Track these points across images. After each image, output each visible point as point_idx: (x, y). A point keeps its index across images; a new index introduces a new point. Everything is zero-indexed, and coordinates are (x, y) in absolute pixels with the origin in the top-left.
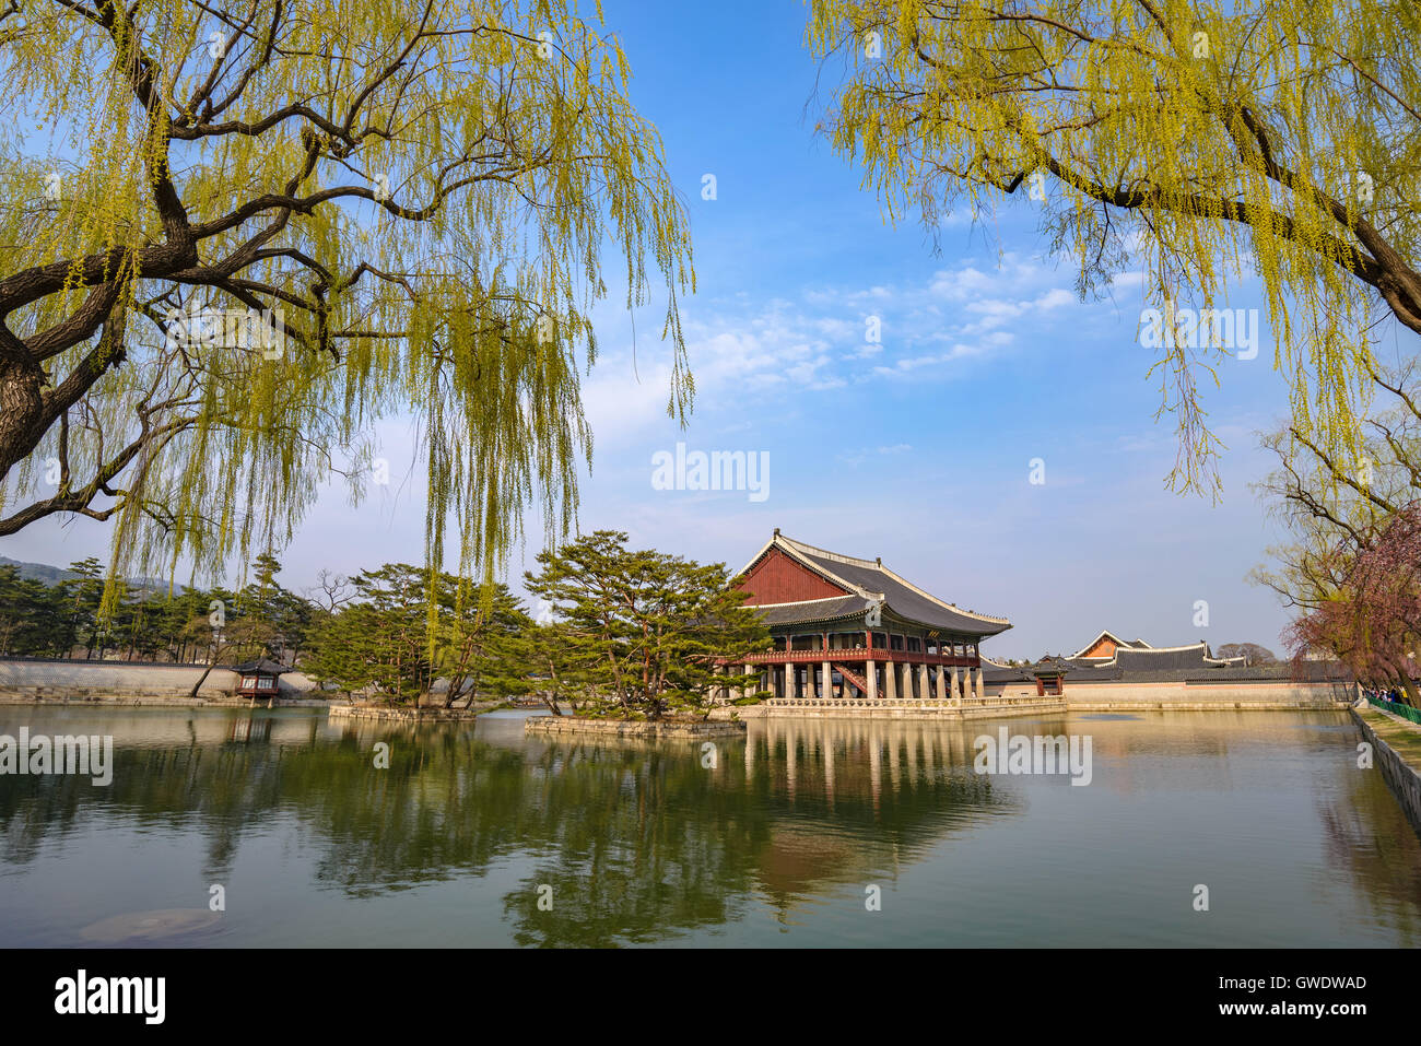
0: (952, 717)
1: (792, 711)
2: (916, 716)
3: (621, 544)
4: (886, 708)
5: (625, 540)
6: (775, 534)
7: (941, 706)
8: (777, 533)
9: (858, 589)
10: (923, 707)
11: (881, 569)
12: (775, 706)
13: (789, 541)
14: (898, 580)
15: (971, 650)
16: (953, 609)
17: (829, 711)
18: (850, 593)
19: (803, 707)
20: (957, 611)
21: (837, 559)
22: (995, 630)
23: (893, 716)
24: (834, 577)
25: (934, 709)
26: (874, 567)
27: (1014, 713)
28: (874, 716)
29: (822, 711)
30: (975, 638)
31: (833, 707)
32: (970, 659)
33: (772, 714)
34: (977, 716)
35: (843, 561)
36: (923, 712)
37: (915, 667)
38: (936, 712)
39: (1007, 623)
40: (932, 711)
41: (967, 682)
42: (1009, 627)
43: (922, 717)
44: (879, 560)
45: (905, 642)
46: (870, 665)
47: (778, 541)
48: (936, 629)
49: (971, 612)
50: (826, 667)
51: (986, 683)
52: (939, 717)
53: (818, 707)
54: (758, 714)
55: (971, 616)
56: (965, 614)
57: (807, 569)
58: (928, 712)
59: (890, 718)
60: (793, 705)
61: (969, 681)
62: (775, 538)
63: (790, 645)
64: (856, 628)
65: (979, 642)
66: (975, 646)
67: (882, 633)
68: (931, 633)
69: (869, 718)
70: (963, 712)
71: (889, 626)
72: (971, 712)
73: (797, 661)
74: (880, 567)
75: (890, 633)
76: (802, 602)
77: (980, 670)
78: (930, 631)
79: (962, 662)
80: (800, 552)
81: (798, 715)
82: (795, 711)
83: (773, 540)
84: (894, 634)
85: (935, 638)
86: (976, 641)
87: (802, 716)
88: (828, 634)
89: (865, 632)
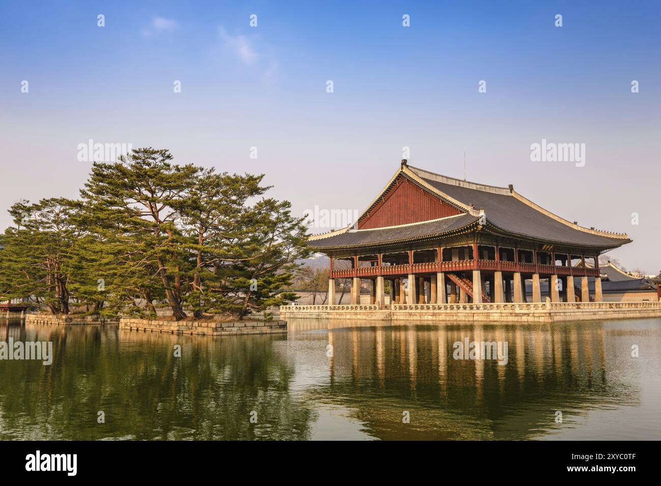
0: (542, 320)
1: (410, 314)
2: (511, 318)
4: (486, 311)
6: (402, 164)
7: (532, 309)
8: (404, 163)
9: (469, 208)
10: (517, 310)
11: (513, 194)
12: (398, 311)
13: (416, 171)
14: (527, 203)
15: (589, 262)
16: (575, 227)
17: (440, 314)
18: (461, 212)
19: (419, 311)
20: (579, 229)
21: (466, 186)
22: (615, 244)
24: (449, 198)
25: (526, 312)
26: (506, 193)
27: (615, 316)
28: (476, 318)
29: (434, 315)
30: (595, 251)
31: (442, 311)
32: (589, 270)
33: (395, 317)
35: (474, 187)
36: (517, 315)
37: (526, 276)
38: (528, 315)
39: (627, 237)
40: (524, 314)
41: (585, 289)
42: (628, 241)
43: (516, 319)
44: (511, 187)
45: (516, 255)
46: (476, 275)
47: (405, 170)
48: (550, 243)
50: (441, 278)
52: (530, 319)
53: (431, 311)
54: (382, 317)
55: (593, 233)
56: (586, 231)
57: (427, 192)
58: (521, 315)
59: (489, 320)
60: (411, 309)
61: (587, 289)
62: (402, 168)
63: (411, 259)
64: (464, 243)
65: (599, 254)
66: (595, 258)
67: (491, 246)
68: (545, 246)
69: (472, 320)
70: (552, 314)
71: (497, 240)
72: (562, 314)
73: (417, 272)
74: (511, 192)
75: (499, 247)
76: (423, 222)
77: (599, 279)
78: (543, 245)
79: (580, 272)
80: (424, 179)
81: (415, 318)
82: (413, 314)
83: (401, 170)
84: (503, 247)
85: (550, 251)
86: (596, 255)
87: (419, 318)
88: (442, 248)
89: (472, 245)
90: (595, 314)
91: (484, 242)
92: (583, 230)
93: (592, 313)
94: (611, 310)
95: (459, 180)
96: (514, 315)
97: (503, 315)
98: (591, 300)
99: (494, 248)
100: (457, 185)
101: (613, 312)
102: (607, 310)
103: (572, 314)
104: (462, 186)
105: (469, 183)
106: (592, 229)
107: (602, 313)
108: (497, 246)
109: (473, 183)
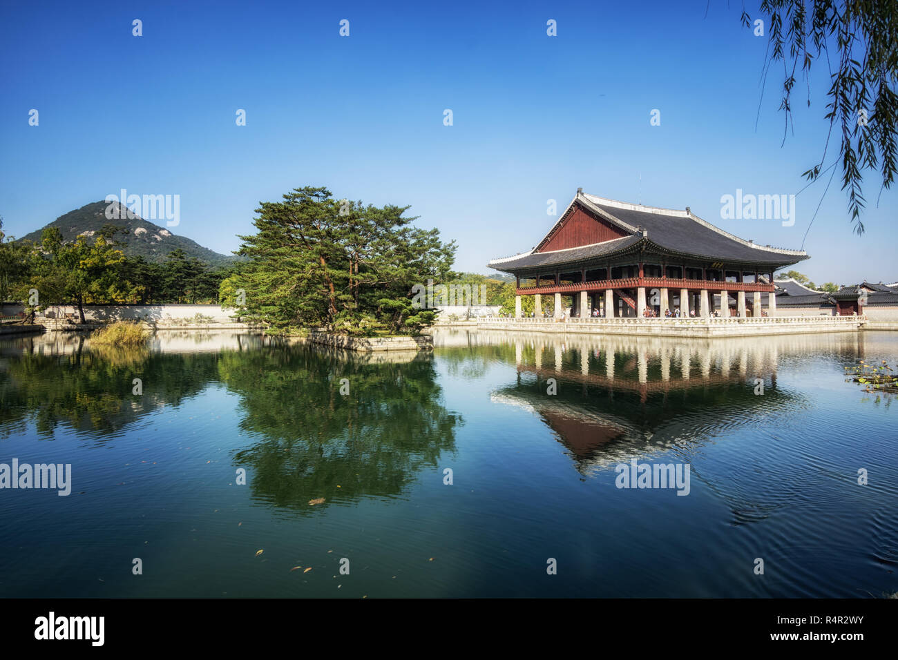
1: (581, 327)
2: (671, 332)
6: (578, 192)
8: (579, 191)
9: (637, 230)
14: (703, 224)
16: (749, 244)
17: (607, 327)
18: (630, 234)
20: (754, 246)
21: (642, 209)
22: (793, 260)
24: (620, 222)
25: (686, 326)
26: (683, 215)
30: (770, 268)
32: (762, 286)
33: (568, 329)
34: (728, 333)
35: (649, 211)
36: (676, 329)
37: (694, 293)
38: (687, 329)
39: (804, 254)
42: (806, 257)
43: (675, 333)
44: (688, 209)
46: (641, 292)
47: (580, 198)
48: (719, 261)
49: (767, 246)
50: (610, 294)
51: (778, 305)
53: (599, 324)
55: (768, 250)
56: (761, 248)
57: (600, 217)
60: (582, 322)
61: (759, 304)
62: (578, 196)
63: (584, 278)
64: (631, 262)
65: (774, 271)
66: (769, 275)
67: (657, 265)
68: (714, 264)
70: (711, 329)
71: (663, 259)
74: (688, 214)
75: (666, 265)
77: (774, 294)
78: (712, 263)
79: (752, 288)
83: (576, 198)
84: (670, 266)
85: (720, 269)
86: (771, 271)
88: (611, 268)
89: (638, 264)
90: (759, 329)
91: (650, 261)
92: (757, 248)
94: (778, 324)
95: (635, 205)
98: (764, 314)
99: (660, 266)
100: (633, 209)
102: (773, 325)
104: (637, 210)
105: (645, 207)
107: (768, 327)
108: (664, 264)
109: (650, 207)
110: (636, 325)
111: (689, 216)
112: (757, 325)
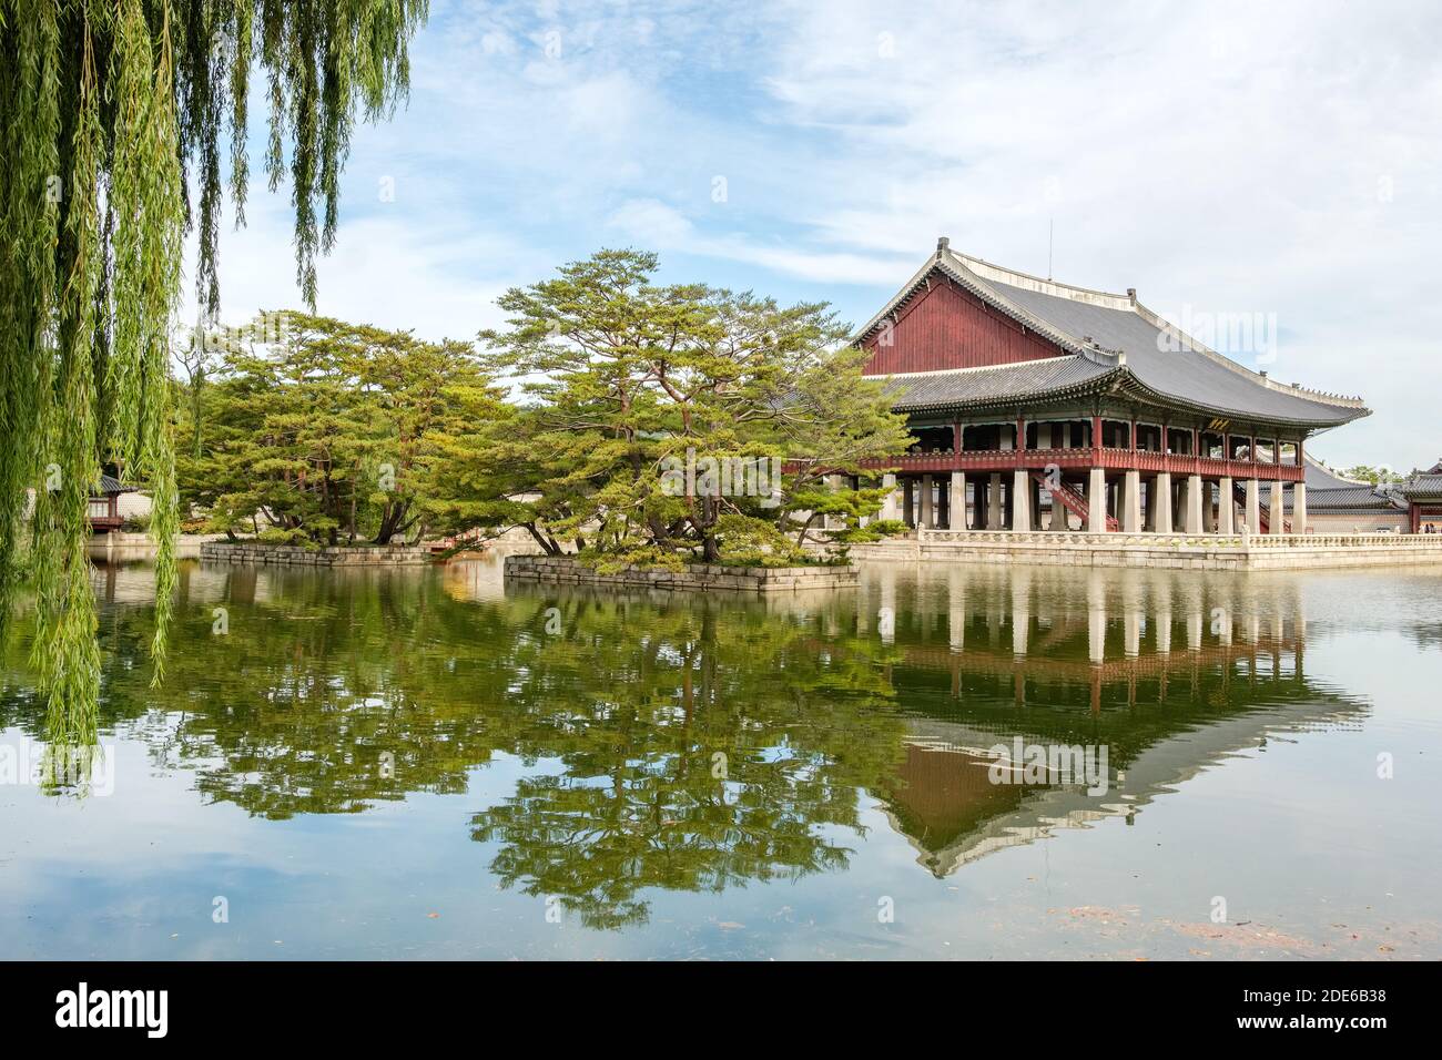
1: (959, 550)
2: (1169, 563)
3: (645, 274)
5: (651, 266)
6: (940, 247)
8: (942, 245)
9: (1084, 346)
10: (1184, 548)
11: (1136, 311)
12: (933, 541)
13: (965, 260)
15: (1287, 455)
16: (1260, 382)
18: (1067, 352)
19: (978, 545)
20: (1270, 385)
21: (1053, 291)
23: (1130, 561)
24: (1042, 323)
25: (1202, 550)
26: (1124, 306)
27: (1350, 560)
28: (1098, 560)
29: (1010, 551)
30: (1298, 433)
32: (1286, 469)
33: (927, 556)
34: (1276, 564)
35: (1065, 294)
38: (1204, 556)
39: (1361, 404)
40: (1198, 555)
41: (1277, 506)
42: (1366, 412)
43: (1180, 563)
44: (1131, 293)
45: (1164, 440)
46: (1098, 478)
47: (943, 260)
48: (1222, 416)
50: (1021, 480)
52: (1209, 564)
53: (1004, 545)
54: (902, 555)
55: (1296, 394)
56: (1281, 390)
57: (994, 309)
58: (1190, 556)
59: (1124, 564)
60: (962, 540)
61: (1281, 505)
62: (939, 256)
63: (959, 442)
64: (1076, 414)
65: (1305, 438)
66: (1296, 445)
67: (1122, 421)
68: (1214, 423)
69: (1089, 563)
70: (1251, 557)
71: (1135, 409)
72: (1267, 556)
73: (971, 467)
74: (1132, 305)
75: (1137, 423)
76: (982, 369)
77: (1303, 487)
78: (1212, 419)
79: (1268, 473)
80: (983, 279)
81: (969, 558)
82: (965, 550)
83: (936, 260)
84: (1144, 424)
85: (1222, 431)
86: (1299, 438)
87: (977, 559)
88: (1026, 423)
89: (1091, 419)
90: (1317, 557)
91: (1112, 414)
92: (1277, 389)
93: (1313, 555)
94: (1344, 549)
95: (1041, 281)
96: (1175, 555)
97: (1153, 555)
98: (1288, 528)
99: (1127, 425)
100: (1037, 290)
101: (1345, 554)
103: (1282, 556)
104: (1044, 291)
105: (1057, 285)
106: (1295, 386)
107: (1330, 555)
108: (1133, 421)
109: (1065, 287)
110: (1091, 547)
111: (1134, 309)
112: (1315, 549)
